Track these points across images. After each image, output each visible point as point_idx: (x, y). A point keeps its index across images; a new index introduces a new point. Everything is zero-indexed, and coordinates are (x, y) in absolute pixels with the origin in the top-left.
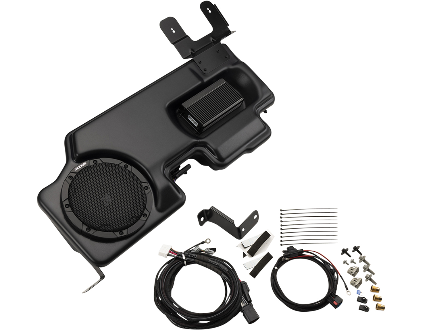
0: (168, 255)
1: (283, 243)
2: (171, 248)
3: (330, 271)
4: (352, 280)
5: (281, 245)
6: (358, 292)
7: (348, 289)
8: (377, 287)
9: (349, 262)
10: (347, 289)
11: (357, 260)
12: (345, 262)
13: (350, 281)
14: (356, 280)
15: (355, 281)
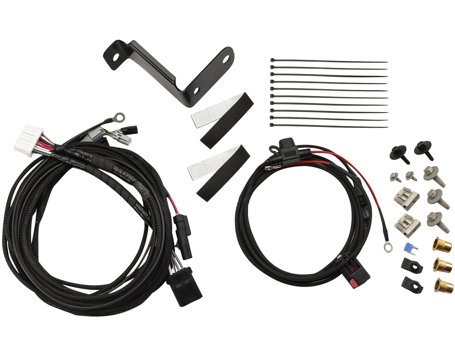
0: (34, 151)
1: (274, 121)
2: (42, 135)
3: (358, 201)
4: (401, 219)
5: (272, 125)
6: (408, 248)
7: (389, 239)
8: (446, 242)
9: (402, 176)
10: (387, 239)
11: (419, 174)
12: (394, 177)
13: (396, 221)
14: (408, 221)
15: (405, 222)
